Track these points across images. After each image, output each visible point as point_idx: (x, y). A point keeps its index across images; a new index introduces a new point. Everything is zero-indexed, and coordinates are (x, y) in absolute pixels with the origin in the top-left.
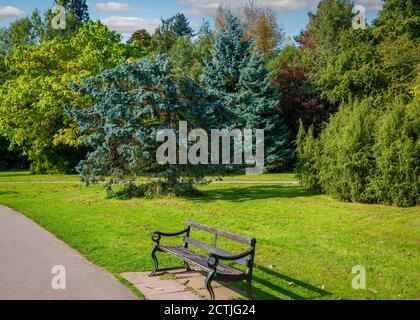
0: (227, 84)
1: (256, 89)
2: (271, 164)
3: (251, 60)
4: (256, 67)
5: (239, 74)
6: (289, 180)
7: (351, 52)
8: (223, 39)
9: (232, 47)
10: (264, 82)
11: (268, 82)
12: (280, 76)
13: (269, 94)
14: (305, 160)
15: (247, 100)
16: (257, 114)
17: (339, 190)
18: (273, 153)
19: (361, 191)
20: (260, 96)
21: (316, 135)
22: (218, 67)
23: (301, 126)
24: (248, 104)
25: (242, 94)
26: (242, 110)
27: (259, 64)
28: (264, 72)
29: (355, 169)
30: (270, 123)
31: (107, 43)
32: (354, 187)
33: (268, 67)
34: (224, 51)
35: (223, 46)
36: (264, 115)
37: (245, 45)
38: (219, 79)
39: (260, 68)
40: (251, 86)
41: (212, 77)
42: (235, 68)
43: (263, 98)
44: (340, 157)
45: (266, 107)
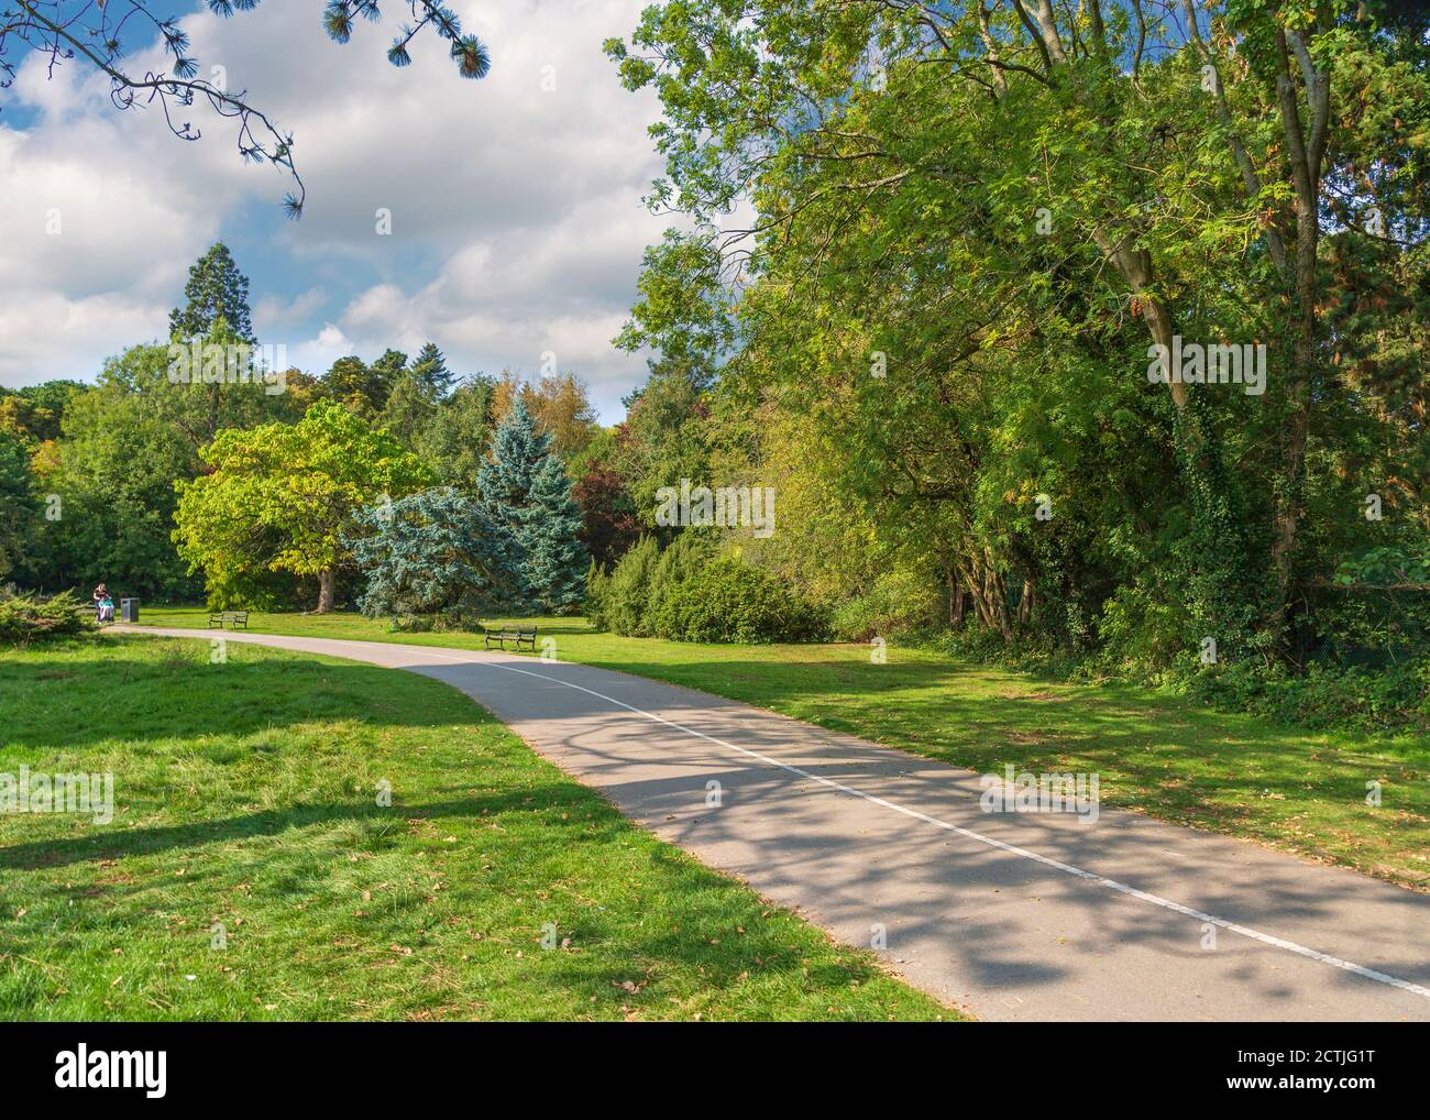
0: (513, 492)
1: (552, 505)
2: (567, 605)
3: (547, 466)
4: (553, 476)
5: (529, 483)
6: (581, 623)
7: (675, 463)
8: (511, 433)
9: (521, 445)
10: (563, 496)
11: (567, 498)
12: (586, 483)
13: (569, 513)
14: (593, 599)
15: (539, 520)
16: (551, 539)
17: (619, 626)
18: (571, 590)
19: (636, 626)
20: (558, 515)
21: (608, 573)
22: (501, 472)
23: (593, 564)
24: (541, 524)
25: (534, 511)
26: (532, 532)
27: (557, 472)
28: (564, 483)
29: (633, 607)
30: (569, 552)
31: (351, 436)
32: (630, 621)
33: (569, 473)
34: (511, 450)
35: (508, 442)
36: (561, 541)
37: (539, 441)
38: (503, 487)
39: (559, 477)
40: (545, 501)
41: (493, 484)
42: (526, 474)
43: (561, 518)
44: (621, 595)
45: (564, 530)
